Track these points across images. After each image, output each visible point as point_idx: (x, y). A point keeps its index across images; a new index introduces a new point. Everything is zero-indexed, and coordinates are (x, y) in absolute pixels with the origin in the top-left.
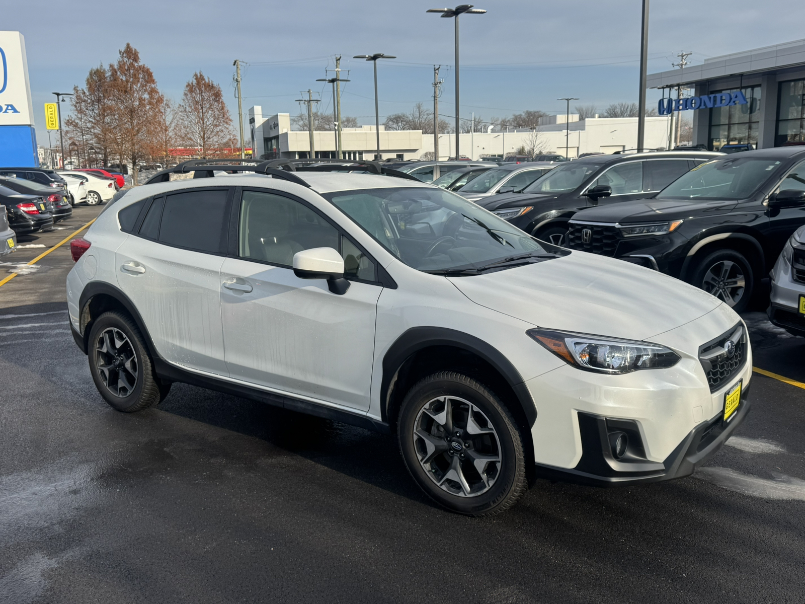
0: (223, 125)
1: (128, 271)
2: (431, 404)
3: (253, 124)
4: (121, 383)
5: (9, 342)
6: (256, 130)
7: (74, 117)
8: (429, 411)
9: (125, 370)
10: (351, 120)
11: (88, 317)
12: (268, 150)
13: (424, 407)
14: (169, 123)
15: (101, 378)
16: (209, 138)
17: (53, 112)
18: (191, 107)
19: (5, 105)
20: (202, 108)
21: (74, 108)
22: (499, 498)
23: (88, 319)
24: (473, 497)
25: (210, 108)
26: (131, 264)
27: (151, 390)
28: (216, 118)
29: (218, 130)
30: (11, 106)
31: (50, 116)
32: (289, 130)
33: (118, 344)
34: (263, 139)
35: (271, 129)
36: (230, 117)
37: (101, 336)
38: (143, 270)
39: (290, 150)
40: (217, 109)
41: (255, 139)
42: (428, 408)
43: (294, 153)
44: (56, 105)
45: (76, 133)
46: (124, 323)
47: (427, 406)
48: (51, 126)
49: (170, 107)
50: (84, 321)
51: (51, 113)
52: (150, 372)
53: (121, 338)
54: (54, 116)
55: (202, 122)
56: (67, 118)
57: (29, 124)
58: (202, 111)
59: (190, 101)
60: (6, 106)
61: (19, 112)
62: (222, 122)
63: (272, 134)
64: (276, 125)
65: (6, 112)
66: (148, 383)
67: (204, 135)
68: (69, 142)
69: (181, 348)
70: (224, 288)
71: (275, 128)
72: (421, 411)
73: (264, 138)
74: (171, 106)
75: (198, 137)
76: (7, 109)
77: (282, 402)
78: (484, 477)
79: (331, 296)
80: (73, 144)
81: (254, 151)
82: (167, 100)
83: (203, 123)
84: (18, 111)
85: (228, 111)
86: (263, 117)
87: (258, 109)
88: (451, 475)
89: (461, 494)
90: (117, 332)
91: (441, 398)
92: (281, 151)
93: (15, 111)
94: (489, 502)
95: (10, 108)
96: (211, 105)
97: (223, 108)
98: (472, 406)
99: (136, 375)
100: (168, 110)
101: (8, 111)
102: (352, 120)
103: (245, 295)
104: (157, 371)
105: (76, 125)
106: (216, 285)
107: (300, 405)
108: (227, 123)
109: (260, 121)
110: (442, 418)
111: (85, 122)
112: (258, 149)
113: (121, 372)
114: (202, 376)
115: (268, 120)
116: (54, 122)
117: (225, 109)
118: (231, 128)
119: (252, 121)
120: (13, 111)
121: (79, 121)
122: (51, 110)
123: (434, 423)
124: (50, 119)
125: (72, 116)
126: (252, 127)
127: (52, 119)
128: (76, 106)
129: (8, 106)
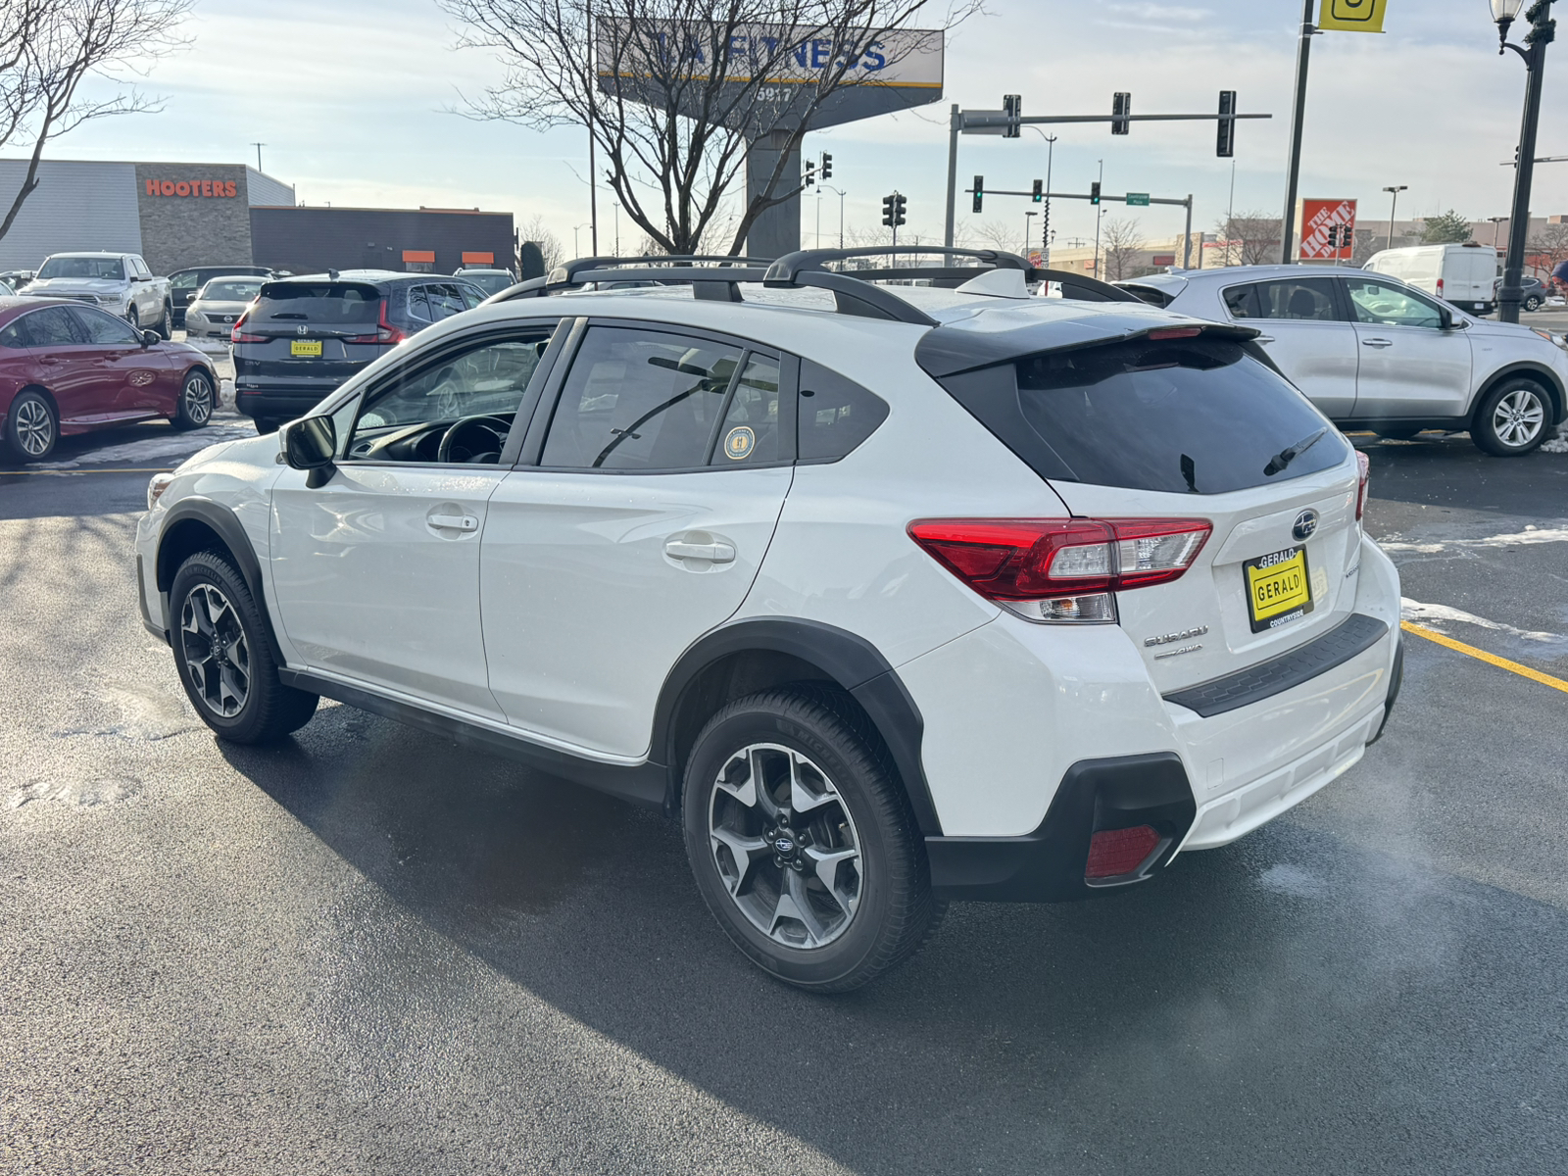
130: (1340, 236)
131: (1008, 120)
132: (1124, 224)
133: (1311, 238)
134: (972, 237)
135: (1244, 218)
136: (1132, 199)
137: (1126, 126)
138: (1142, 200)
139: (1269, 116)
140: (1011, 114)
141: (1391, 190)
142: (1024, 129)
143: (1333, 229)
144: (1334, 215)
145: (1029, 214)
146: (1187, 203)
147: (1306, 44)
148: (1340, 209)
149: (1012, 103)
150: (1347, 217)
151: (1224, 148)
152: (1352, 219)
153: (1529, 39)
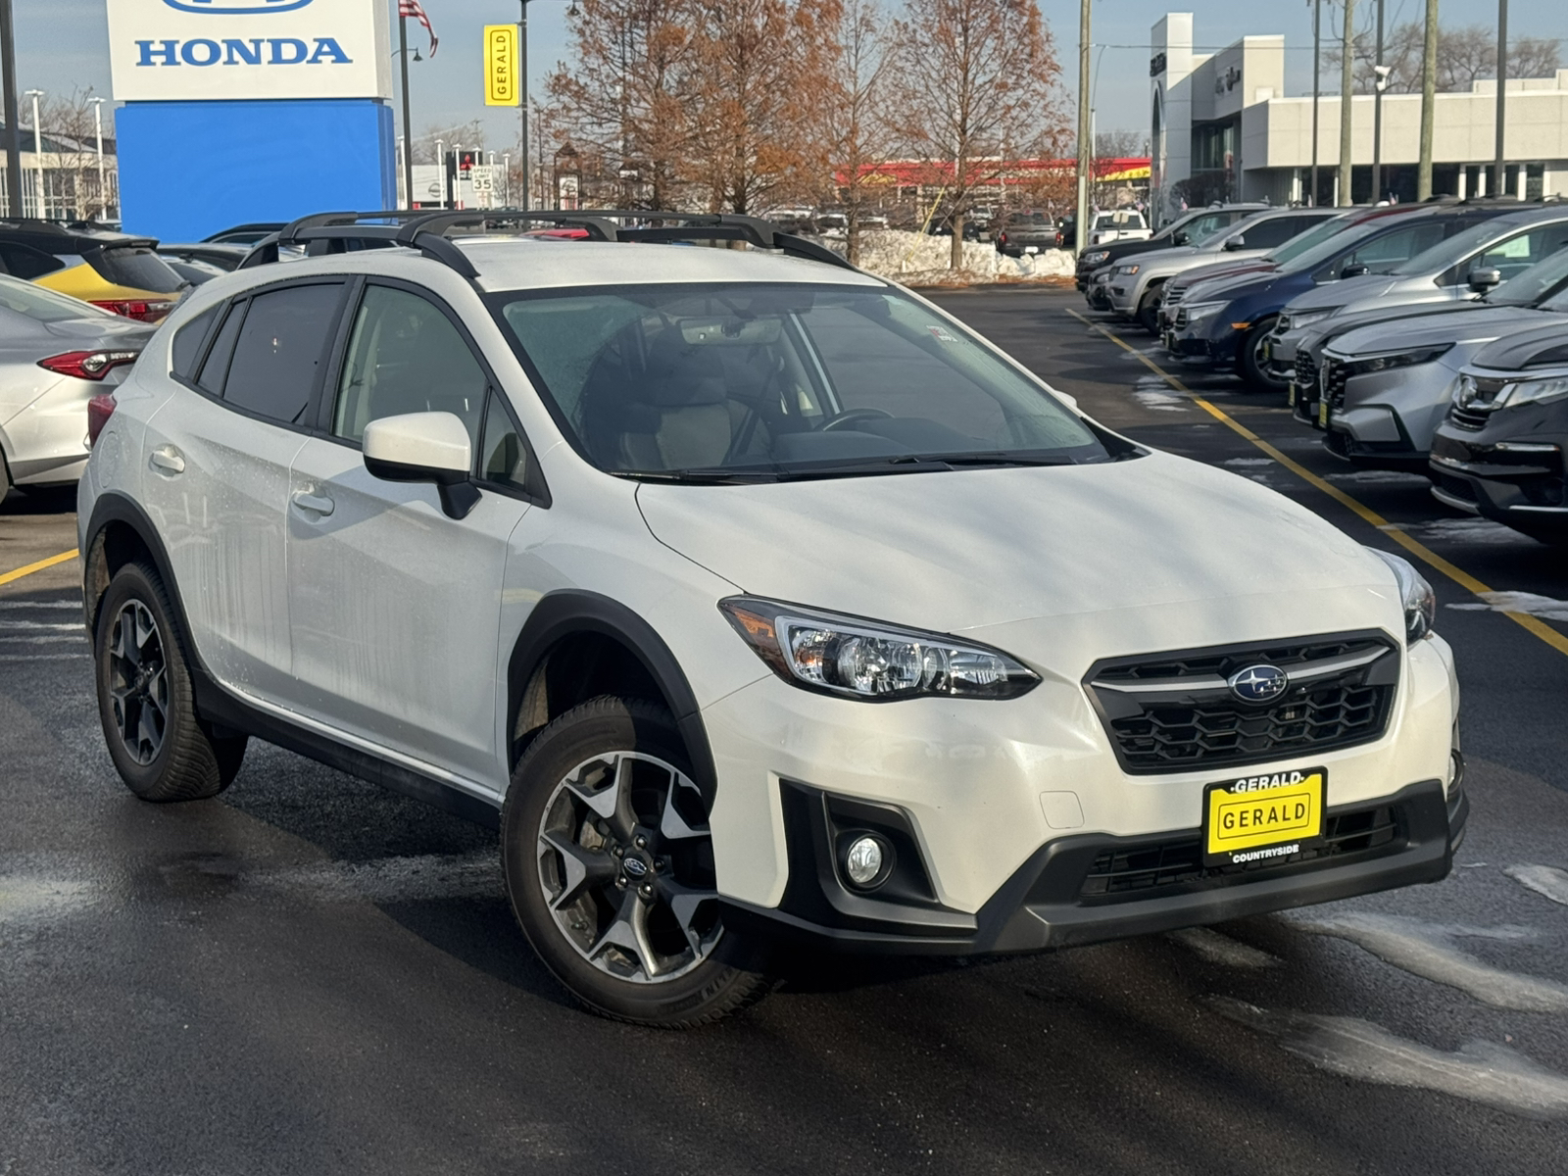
0: (1029, 84)
1: (160, 467)
2: (585, 771)
3: (1159, 77)
4: (144, 733)
5: (38, 657)
6: (1167, 97)
7: (574, 67)
8: (578, 786)
9: (152, 703)
10: (1535, 49)
11: (103, 577)
12: (1207, 165)
13: (568, 776)
14: (868, 81)
15: (114, 720)
16: (980, 129)
17: (507, 53)
18: (930, 29)
19: (315, 40)
20: (966, 30)
21: (577, 39)
22: (721, 982)
23: (104, 581)
24: (664, 983)
25: (991, 29)
26: (166, 453)
27: (192, 749)
28: (1010, 62)
29: (1012, 102)
30: (331, 43)
31: (497, 64)
32: (1281, 92)
33: (142, 638)
34: (1189, 126)
35: (1219, 90)
36: (1055, 59)
37: (117, 619)
38: (180, 465)
39: (1275, 160)
40: (1014, 30)
41: (1163, 127)
42: (575, 779)
43: (1285, 173)
44: (515, 30)
45: (577, 118)
46: (150, 588)
47: (574, 774)
48: (497, 95)
49: (873, 30)
50: (94, 585)
51: (501, 54)
52: (189, 706)
53: (148, 626)
54: (507, 65)
55: (960, 78)
56: (556, 72)
57: (375, 94)
58: (966, 39)
59: (929, 10)
60: (317, 44)
61: (351, 61)
62: (1025, 74)
63: (1223, 111)
64: (1236, 78)
65: (315, 60)
66: (185, 732)
67: (964, 120)
68: (552, 143)
69: (232, 645)
70: (293, 507)
71: (1230, 88)
72: (559, 787)
73: (1193, 122)
74: (876, 25)
75: (944, 124)
76: (319, 52)
77: (378, 771)
78: (692, 935)
79: (444, 522)
80: (568, 151)
81: (1157, 168)
82: (865, 7)
83: (965, 79)
84: (349, 57)
85: (1048, 36)
86: (1194, 53)
87: (1181, 26)
88: (617, 933)
89: (638, 978)
90: (142, 610)
91: (608, 757)
92: (1245, 166)
93: (341, 58)
94: (700, 992)
95: (326, 48)
96: (994, 21)
97: (1032, 28)
98: (677, 775)
99: (165, 712)
100: (870, 38)
101: (320, 58)
102: (1541, 49)
103: (324, 520)
104: (198, 703)
105: (580, 94)
106: (282, 498)
107: (406, 779)
108: (1042, 77)
109: (1183, 64)
110: (606, 803)
111: (605, 80)
112: (1174, 161)
113: (145, 703)
114: (265, 714)
115: (1213, 60)
116: (507, 85)
117: (1042, 32)
118: (1054, 93)
119: (1159, 65)
120: (333, 58)
121: (588, 80)
122: (500, 46)
123: (588, 815)
124: (496, 75)
125: (568, 65)
126: (1156, 86)
127: (502, 76)
128: (581, 32)
129: (322, 42)
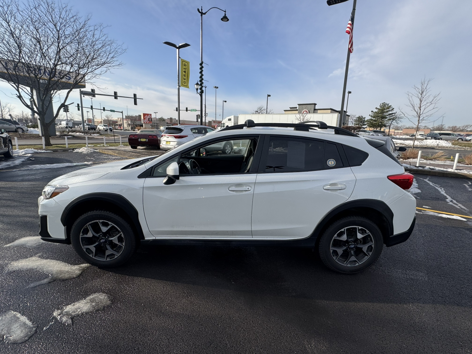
130: (150, 119)
131: (92, 94)
132: (109, 115)
133: (145, 120)
134: (75, 115)
135: (130, 116)
136: (111, 111)
137: (117, 98)
138: (114, 111)
139: (143, 99)
140: (93, 93)
141: (155, 113)
142: (96, 95)
143: (149, 118)
144: (148, 116)
145: (87, 112)
146: (122, 112)
147: (179, 88)
148: (149, 115)
149: (93, 91)
150: (150, 117)
151: (135, 103)
152: (151, 117)
153: (200, 92)
